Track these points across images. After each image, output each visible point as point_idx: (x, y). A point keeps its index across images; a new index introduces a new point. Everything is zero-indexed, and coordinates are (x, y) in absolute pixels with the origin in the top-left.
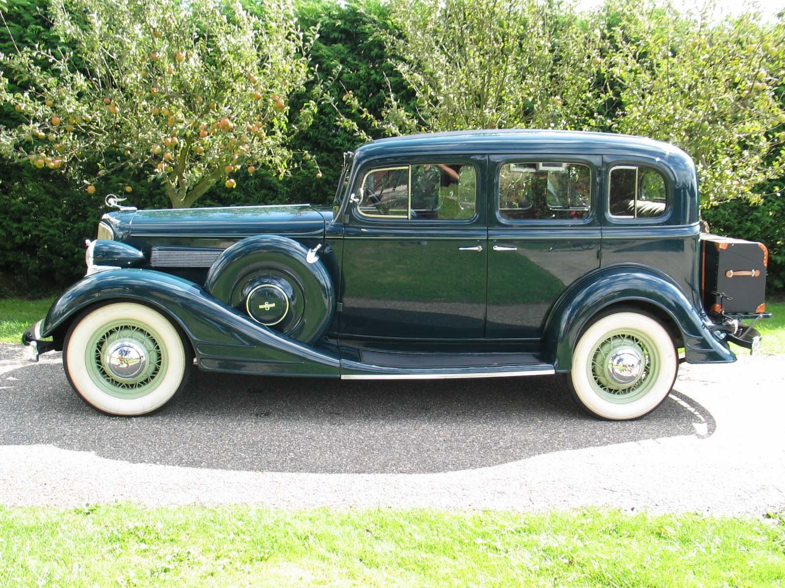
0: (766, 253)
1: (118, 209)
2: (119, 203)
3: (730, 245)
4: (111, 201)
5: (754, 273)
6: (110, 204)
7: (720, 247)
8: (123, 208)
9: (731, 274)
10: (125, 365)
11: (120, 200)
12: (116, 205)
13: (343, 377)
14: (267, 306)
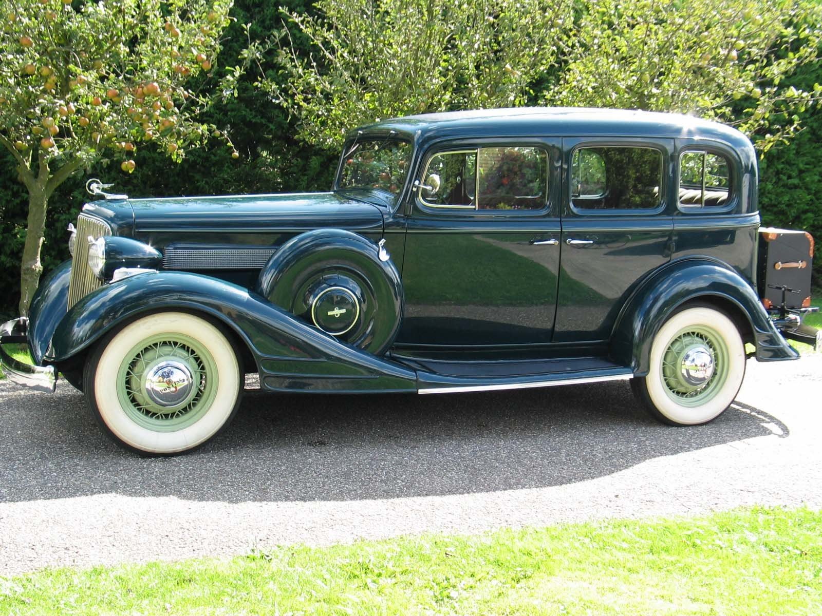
0: (812, 243)
1: (102, 197)
2: (104, 190)
3: (778, 235)
4: (94, 186)
5: (801, 265)
6: (92, 191)
7: (770, 237)
8: (109, 196)
9: (779, 265)
10: (173, 389)
11: (106, 186)
12: (99, 192)
13: (421, 392)
14: (337, 312)
